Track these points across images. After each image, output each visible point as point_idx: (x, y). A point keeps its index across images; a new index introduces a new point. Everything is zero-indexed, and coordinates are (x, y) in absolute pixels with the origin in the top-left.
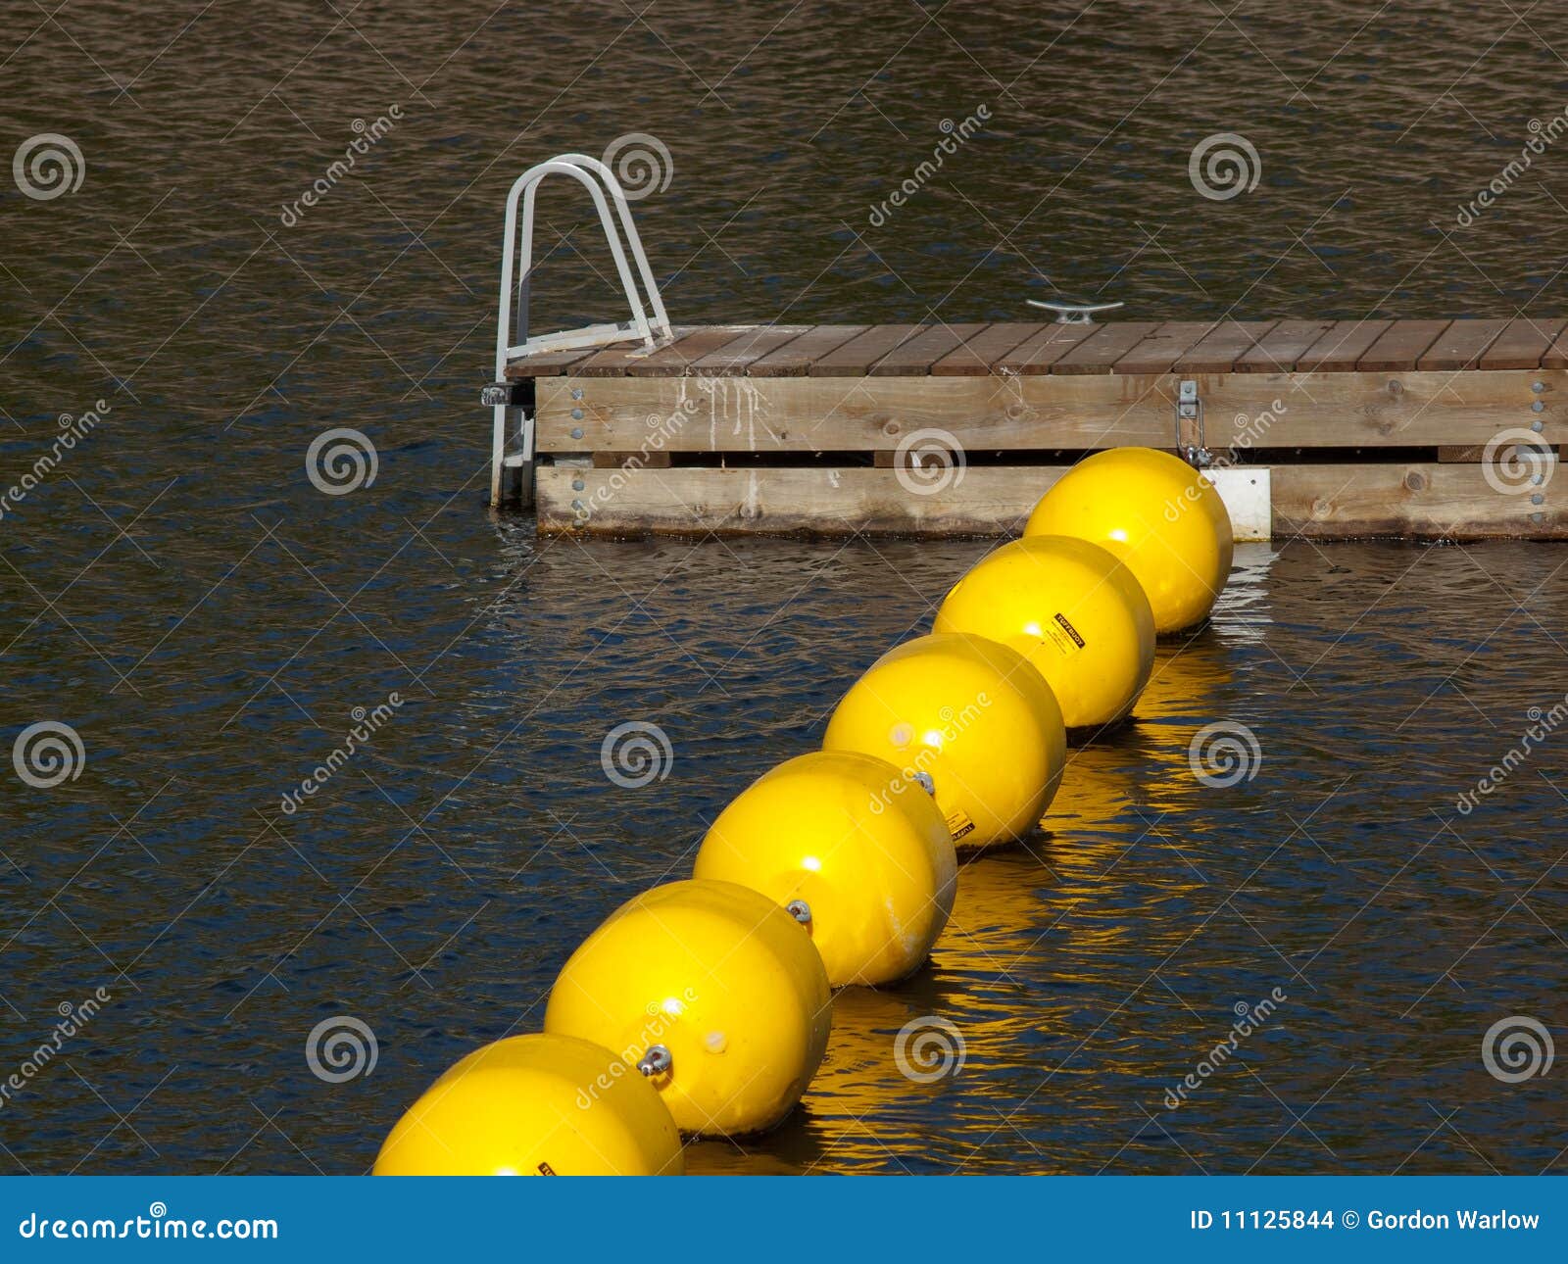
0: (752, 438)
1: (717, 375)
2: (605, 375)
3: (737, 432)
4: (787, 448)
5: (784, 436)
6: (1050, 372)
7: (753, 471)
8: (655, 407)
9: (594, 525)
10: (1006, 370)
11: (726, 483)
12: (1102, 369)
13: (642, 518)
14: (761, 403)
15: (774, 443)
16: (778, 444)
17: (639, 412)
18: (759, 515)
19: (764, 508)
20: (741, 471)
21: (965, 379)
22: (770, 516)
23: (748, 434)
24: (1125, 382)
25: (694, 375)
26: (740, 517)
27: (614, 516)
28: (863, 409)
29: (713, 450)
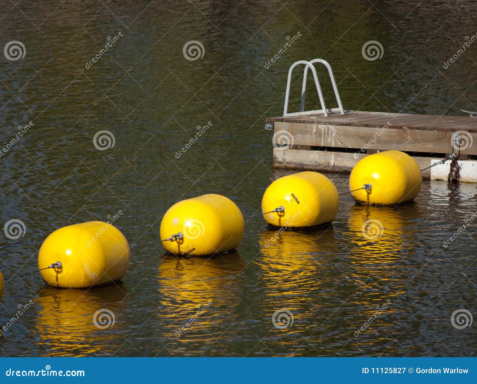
0: (333, 143)
1: (325, 124)
2: (293, 122)
3: (329, 141)
4: (343, 147)
5: (342, 143)
6: (417, 129)
7: (333, 153)
8: (307, 132)
9: (288, 165)
10: (405, 128)
11: (325, 156)
12: (433, 129)
13: (301, 164)
14: (336, 133)
15: (339, 145)
16: (340, 145)
17: (302, 134)
18: (334, 166)
19: (335, 164)
20: (329, 152)
21: (394, 130)
22: (337, 166)
23: (332, 142)
24: (439, 133)
25: (318, 124)
26: (328, 166)
27: (294, 163)
28: (365, 136)
29: (322, 146)
